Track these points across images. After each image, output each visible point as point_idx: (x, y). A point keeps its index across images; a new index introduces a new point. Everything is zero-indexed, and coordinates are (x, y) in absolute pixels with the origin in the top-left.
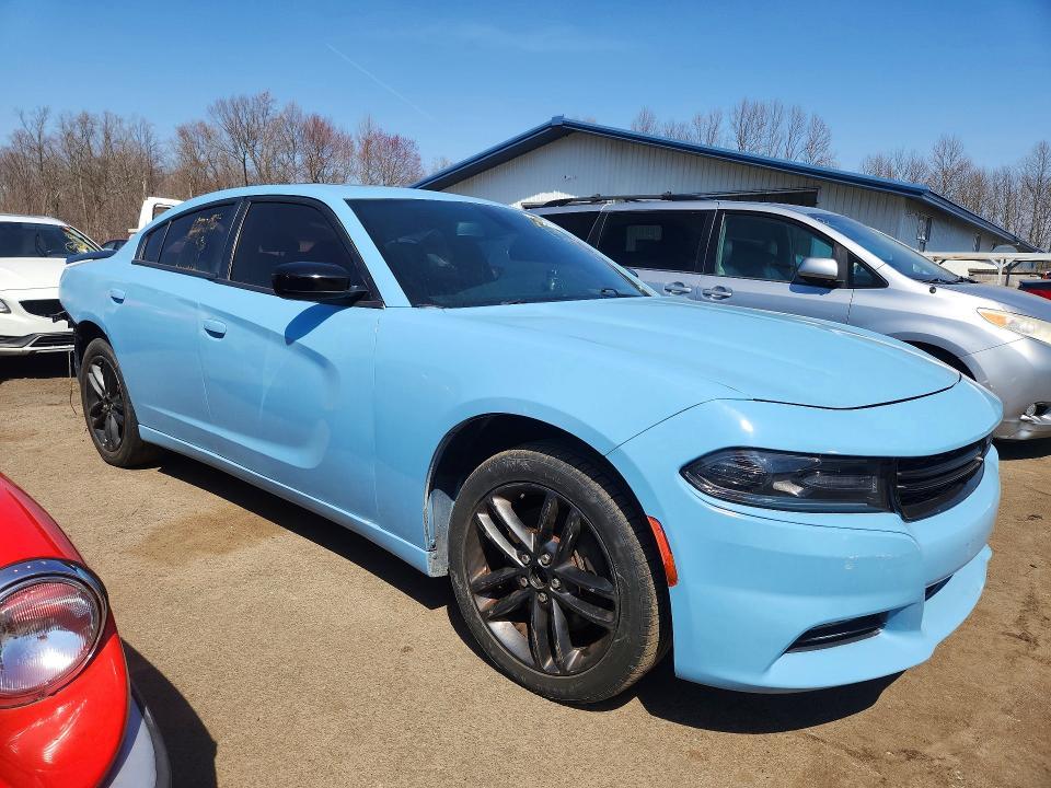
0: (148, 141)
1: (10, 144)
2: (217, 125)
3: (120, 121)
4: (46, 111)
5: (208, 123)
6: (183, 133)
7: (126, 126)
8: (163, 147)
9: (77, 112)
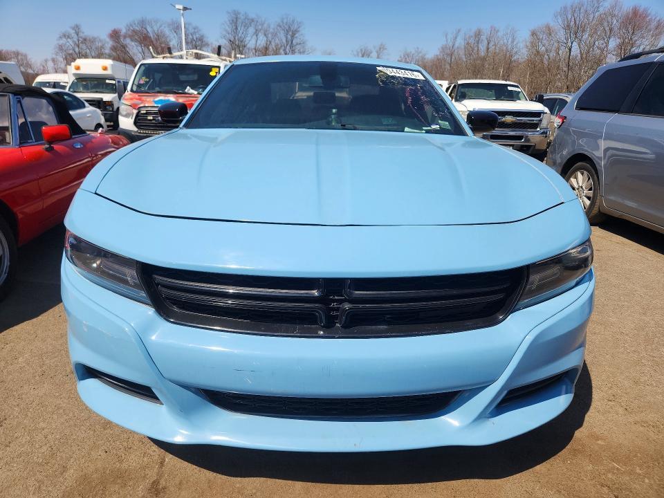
0: (513, 42)
1: (438, 54)
2: (557, 25)
3: (498, 31)
4: (459, 31)
5: (552, 24)
6: (534, 34)
7: (500, 34)
8: (521, 45)
9: (474, 29)
